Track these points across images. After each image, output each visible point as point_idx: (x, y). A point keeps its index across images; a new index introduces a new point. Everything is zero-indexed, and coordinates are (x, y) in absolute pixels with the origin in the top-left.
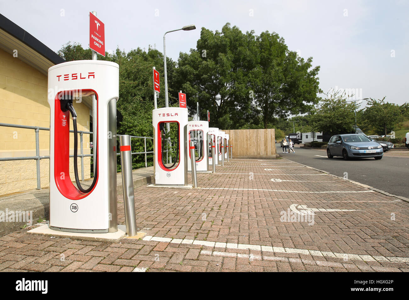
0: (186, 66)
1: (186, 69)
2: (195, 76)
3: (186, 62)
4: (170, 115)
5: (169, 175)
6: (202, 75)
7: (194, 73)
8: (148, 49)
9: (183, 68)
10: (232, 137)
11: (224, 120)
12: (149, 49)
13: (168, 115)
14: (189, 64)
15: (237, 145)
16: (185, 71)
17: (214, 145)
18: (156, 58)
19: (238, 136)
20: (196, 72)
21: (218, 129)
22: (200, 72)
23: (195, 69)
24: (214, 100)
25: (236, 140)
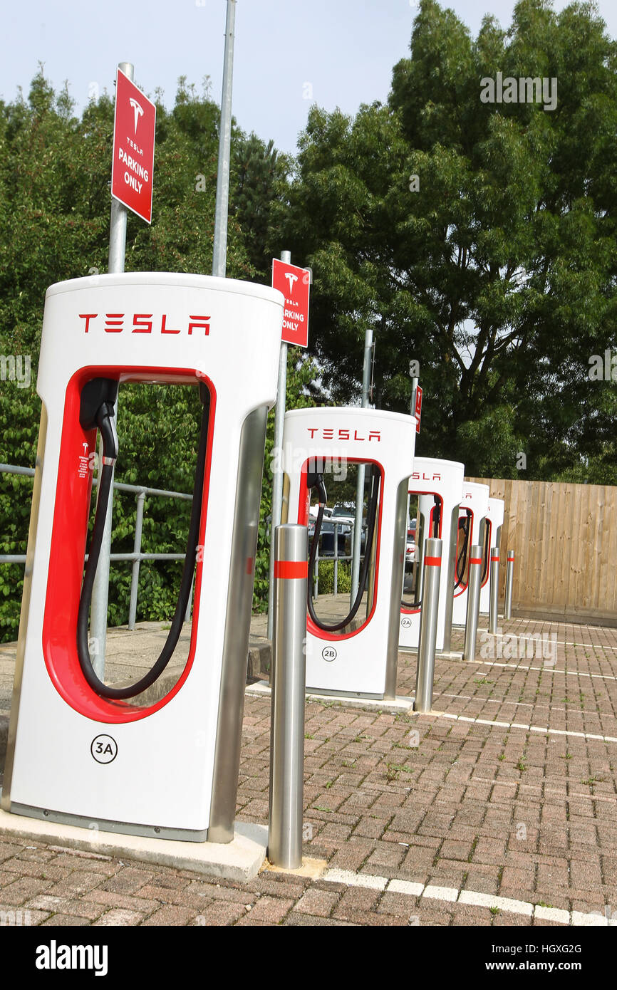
0: (333, 170)
1: (332, 183)
2: (368, 217)
3: (335, 152)
4: (157, 327)
5: (109, 749)
6: (404, 218)
7: (366, 207)
8: (175, 94)
9: (320, 177)
10: (520, 513)
11: (488, 432)
12: (181, 97)
13: (143, 324)
14: (346, 162)
15: (540, 553)
16: (326, 190)
17: (436, 555)
18: (204, 137)
19: (549, 514)
20: (373, 202)
21: (460, 467)
22: (393, 201)
23: (372, 190)
24: (447, 341)
25: (536, 531)
